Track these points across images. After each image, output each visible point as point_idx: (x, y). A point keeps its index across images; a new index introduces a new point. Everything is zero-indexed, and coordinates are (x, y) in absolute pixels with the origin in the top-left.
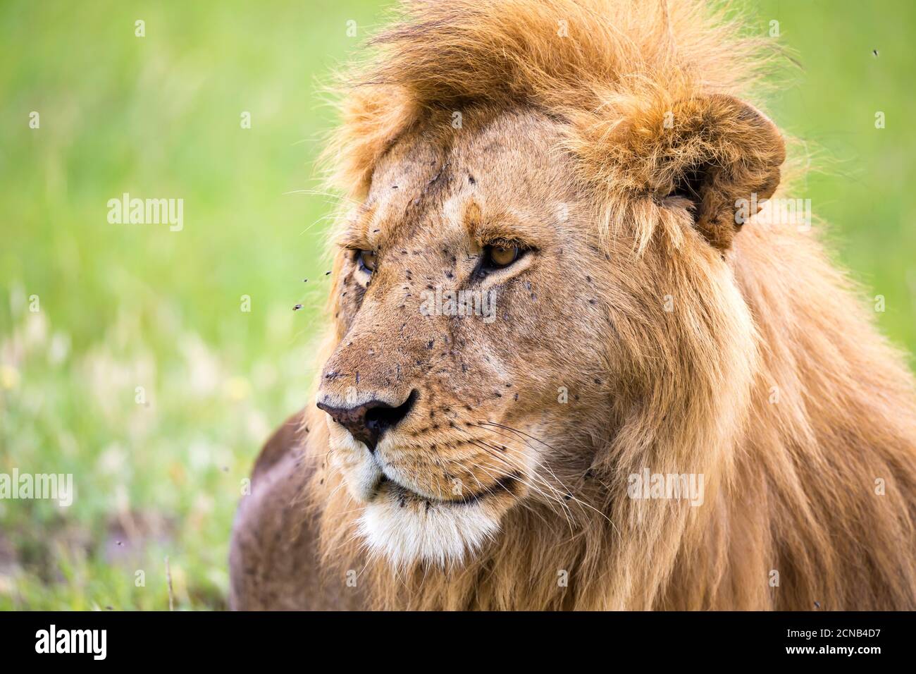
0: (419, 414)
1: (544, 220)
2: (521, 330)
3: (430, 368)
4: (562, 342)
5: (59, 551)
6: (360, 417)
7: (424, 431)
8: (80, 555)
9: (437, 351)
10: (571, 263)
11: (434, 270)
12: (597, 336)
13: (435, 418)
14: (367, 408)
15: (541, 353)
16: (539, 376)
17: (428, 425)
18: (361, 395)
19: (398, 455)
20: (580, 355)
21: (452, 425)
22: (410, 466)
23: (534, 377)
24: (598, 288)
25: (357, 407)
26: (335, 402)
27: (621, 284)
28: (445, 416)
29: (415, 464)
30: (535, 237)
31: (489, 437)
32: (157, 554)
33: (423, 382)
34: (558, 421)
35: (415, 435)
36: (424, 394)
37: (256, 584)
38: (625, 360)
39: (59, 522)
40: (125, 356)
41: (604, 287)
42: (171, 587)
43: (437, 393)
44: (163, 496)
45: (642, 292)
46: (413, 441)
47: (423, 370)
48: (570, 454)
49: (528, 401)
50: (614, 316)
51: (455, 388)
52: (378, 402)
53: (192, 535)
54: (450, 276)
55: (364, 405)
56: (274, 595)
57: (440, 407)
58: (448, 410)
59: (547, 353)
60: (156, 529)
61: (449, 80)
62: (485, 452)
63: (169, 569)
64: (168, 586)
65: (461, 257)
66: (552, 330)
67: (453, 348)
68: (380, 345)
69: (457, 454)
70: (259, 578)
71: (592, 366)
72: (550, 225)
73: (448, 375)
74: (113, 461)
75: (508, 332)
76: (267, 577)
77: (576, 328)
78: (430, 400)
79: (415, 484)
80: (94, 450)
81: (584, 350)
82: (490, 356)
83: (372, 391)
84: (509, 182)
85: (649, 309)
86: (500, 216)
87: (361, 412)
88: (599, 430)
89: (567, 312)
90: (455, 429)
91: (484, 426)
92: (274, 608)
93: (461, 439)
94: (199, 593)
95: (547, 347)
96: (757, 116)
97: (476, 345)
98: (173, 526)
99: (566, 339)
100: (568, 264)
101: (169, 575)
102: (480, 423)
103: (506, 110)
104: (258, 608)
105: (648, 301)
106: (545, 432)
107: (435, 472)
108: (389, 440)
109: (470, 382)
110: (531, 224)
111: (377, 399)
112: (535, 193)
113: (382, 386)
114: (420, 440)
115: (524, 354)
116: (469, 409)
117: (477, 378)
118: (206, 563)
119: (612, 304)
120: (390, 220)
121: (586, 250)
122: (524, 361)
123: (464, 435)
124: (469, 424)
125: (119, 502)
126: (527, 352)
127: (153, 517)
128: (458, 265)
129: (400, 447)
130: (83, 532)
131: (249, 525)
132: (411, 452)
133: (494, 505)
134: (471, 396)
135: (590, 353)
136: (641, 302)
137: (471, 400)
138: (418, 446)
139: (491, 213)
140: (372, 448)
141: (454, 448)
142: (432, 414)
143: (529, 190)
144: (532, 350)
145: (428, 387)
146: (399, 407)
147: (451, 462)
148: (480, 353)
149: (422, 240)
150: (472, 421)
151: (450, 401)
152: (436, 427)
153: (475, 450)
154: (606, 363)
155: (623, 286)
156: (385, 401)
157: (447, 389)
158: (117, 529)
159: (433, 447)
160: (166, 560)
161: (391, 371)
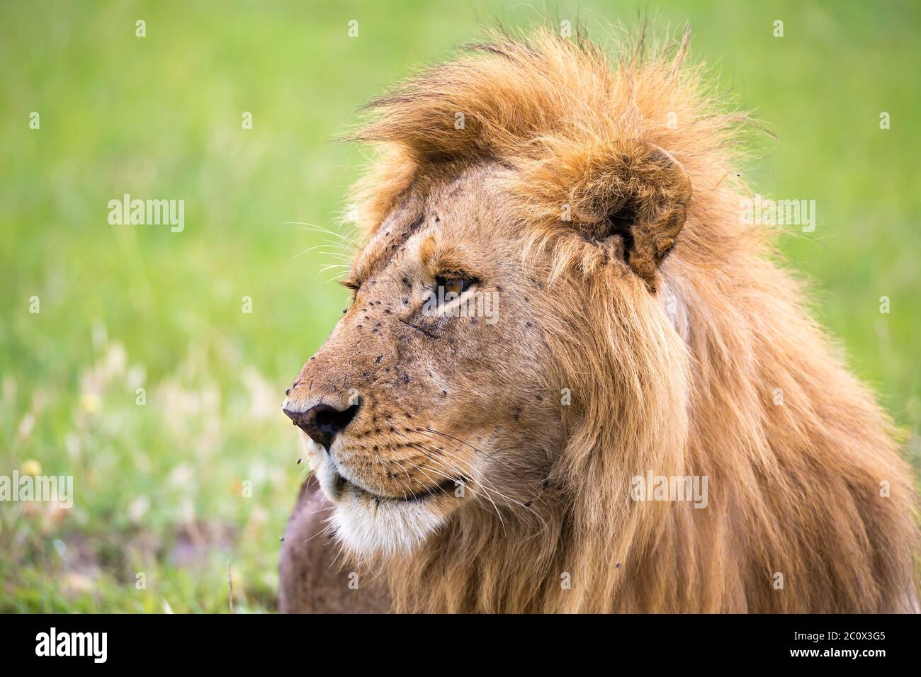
0: (363, 417)
1: (488, 255)
2: (463, 352)
3: (375, 379)
4: (502, 362)
5: (133, 555)
6: (311, 420)
7: (367, 433)
8: (151, 559)
9: (383, 365)
10: (510, 293)
11: (394, 297)
12: (534, 358)
13: (377, 424)
14: (316, 411)
15: (484, 372)
16: (483, 394)
17: (370, 428)
18: (311, 400)
19: (347, 455)
20: (521, 375)
21: (392, 430)
22: (359, 466)
23: (477, 394)
24: (535, 315)
25: (308, 410)
26: (293, 408)
27: (553, 310)
28: (386, 422)
29: (362, 464)
30: (478, 270)
31: (428, 442)
32: (218, 559)
33: (367, 391)
34: (509, 436)
35: (359, 437)
36: (367, 401)
37: (305, 590)
38: (562, 378)
39: (133, 530)
40: (193, 386)
41: (539, 313)
42: (231, 587)
43: (380, 401)
44: (224, 508)
45: (572, 316)
46: (358, 442)
47: (368, 381)
48: (528, 466)
49: (475, 415)
50: (548, 339)
51: (397, 398)
52: (324, 405)
53: (249, 542)
54: (406, 302)
55: (313, 408)
56: (322, 600)
57: (382, 414)
58: (390, 417)
59: (489, 373)
60: (217, 535)
61: (429, 137)
62: (423, 455)
63: (230, 571)
64: (229, 586)
65: (417, 286)
66: (493, 352)
67: (398, 363)
68: (335, 358)
69: (397, 455)
70: (308, 585)
71: (533, 385)
72: (493, 259)
73: (391, 386)
74: (181, 477)
75: (452, 354)
76: (315, 584)
77: (515, 351)
78: (373, 407)
79: (362, 481)
80: (165, 469)
81: (523, 370)
82: (432, 372)
83: (320, 396)
84: (464, 221)
85: (580, 332)
86: (451, 251)
87: (310, 415)
88: (552, 446)
89: (507, 337)
90: (395, 433)
91: (422, 432)
92: (321, 611)
93: (400, 442)
94: (256, 594)
95: (488, 367)
96: (667, 158)
97: (420, 362)
98: (233, 535)
99: (507, 360)
100: (507, 294)
101: (230, 576)
102: (419, 429)
103: (474, 163)
104: (307, 611)
105: (579, 324)
106: (495, 445)
107: (379, 471)
108: (340, 441)
109: (411, 393)
110: (475, 259)
111: (324, 403)
112: (484, 231)
113: (328, 393)
114: (364, 442)
115: (467, 373)
116: (409, 416)
117: (418, 390)
118: (262, 568)
119: (546, 328)
120: (373, 255)
121: (525, 281)
122: (468, 380)
123: (403, 439)
124: (408, 430)
125: (186, 513)
126: (469, 371)
127: (216, 526)
128: (414, 293)
129: (349, 448)
130: (154, 539)
131: (301, 539)
132: (357, 452)
133: (439, 503)
134: (411, 405)
135: (530, 373)
136: (572, 325)
137: (411, 409)
138: (363, 448)
139: (444, 248)
140: (328, 449)
141: (394, 449)
142: (375, 419)
143: (479, 229)
144: (475, 370)
145: (371, 395)
146: (344, 411)
147: (391, 462)
148: (423, 369)
149: (389, 270)
150: (411, 428)
151: (392, 409)
152: (378, 431)
153: (412, 453)
154: (546, 382)
155: (556, 312)
156: (330, 404)
157: (390, 398)
158: (183, 536)
159: (376, 448)
160: (227, 563)
161: (338, 380)
